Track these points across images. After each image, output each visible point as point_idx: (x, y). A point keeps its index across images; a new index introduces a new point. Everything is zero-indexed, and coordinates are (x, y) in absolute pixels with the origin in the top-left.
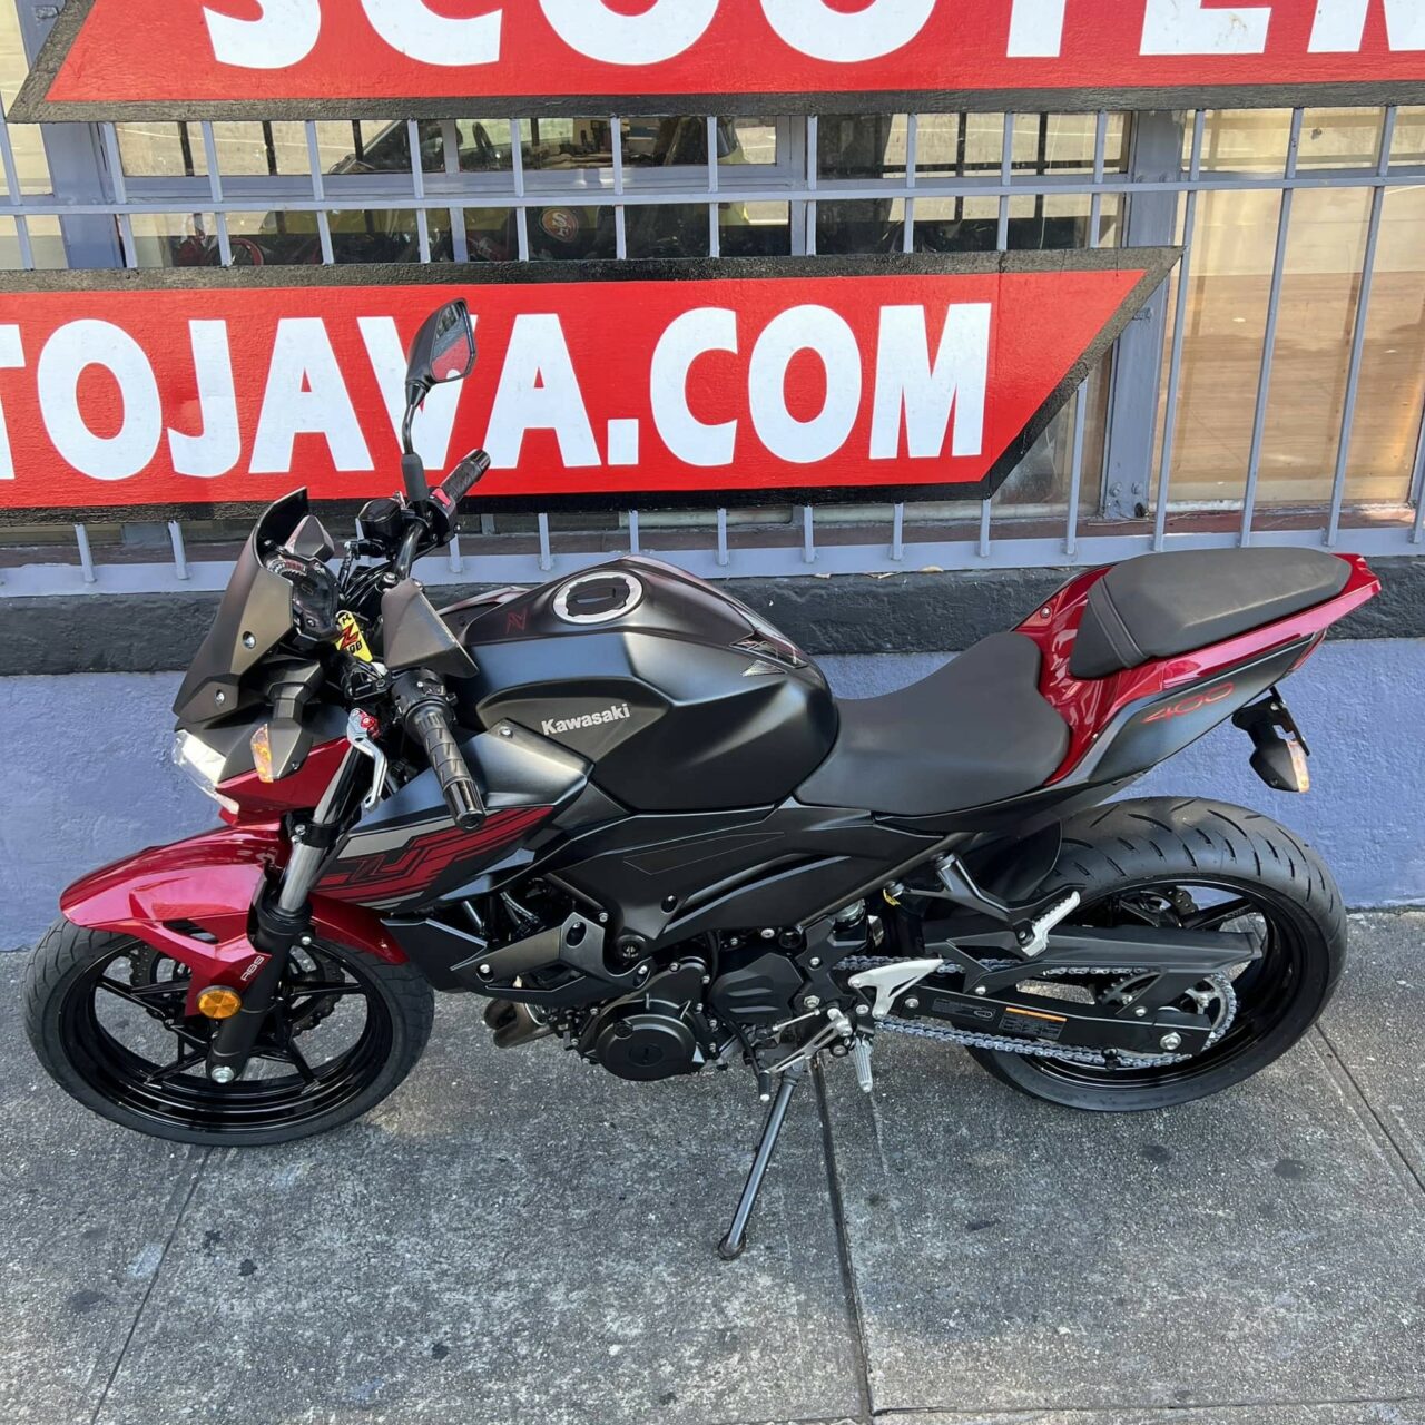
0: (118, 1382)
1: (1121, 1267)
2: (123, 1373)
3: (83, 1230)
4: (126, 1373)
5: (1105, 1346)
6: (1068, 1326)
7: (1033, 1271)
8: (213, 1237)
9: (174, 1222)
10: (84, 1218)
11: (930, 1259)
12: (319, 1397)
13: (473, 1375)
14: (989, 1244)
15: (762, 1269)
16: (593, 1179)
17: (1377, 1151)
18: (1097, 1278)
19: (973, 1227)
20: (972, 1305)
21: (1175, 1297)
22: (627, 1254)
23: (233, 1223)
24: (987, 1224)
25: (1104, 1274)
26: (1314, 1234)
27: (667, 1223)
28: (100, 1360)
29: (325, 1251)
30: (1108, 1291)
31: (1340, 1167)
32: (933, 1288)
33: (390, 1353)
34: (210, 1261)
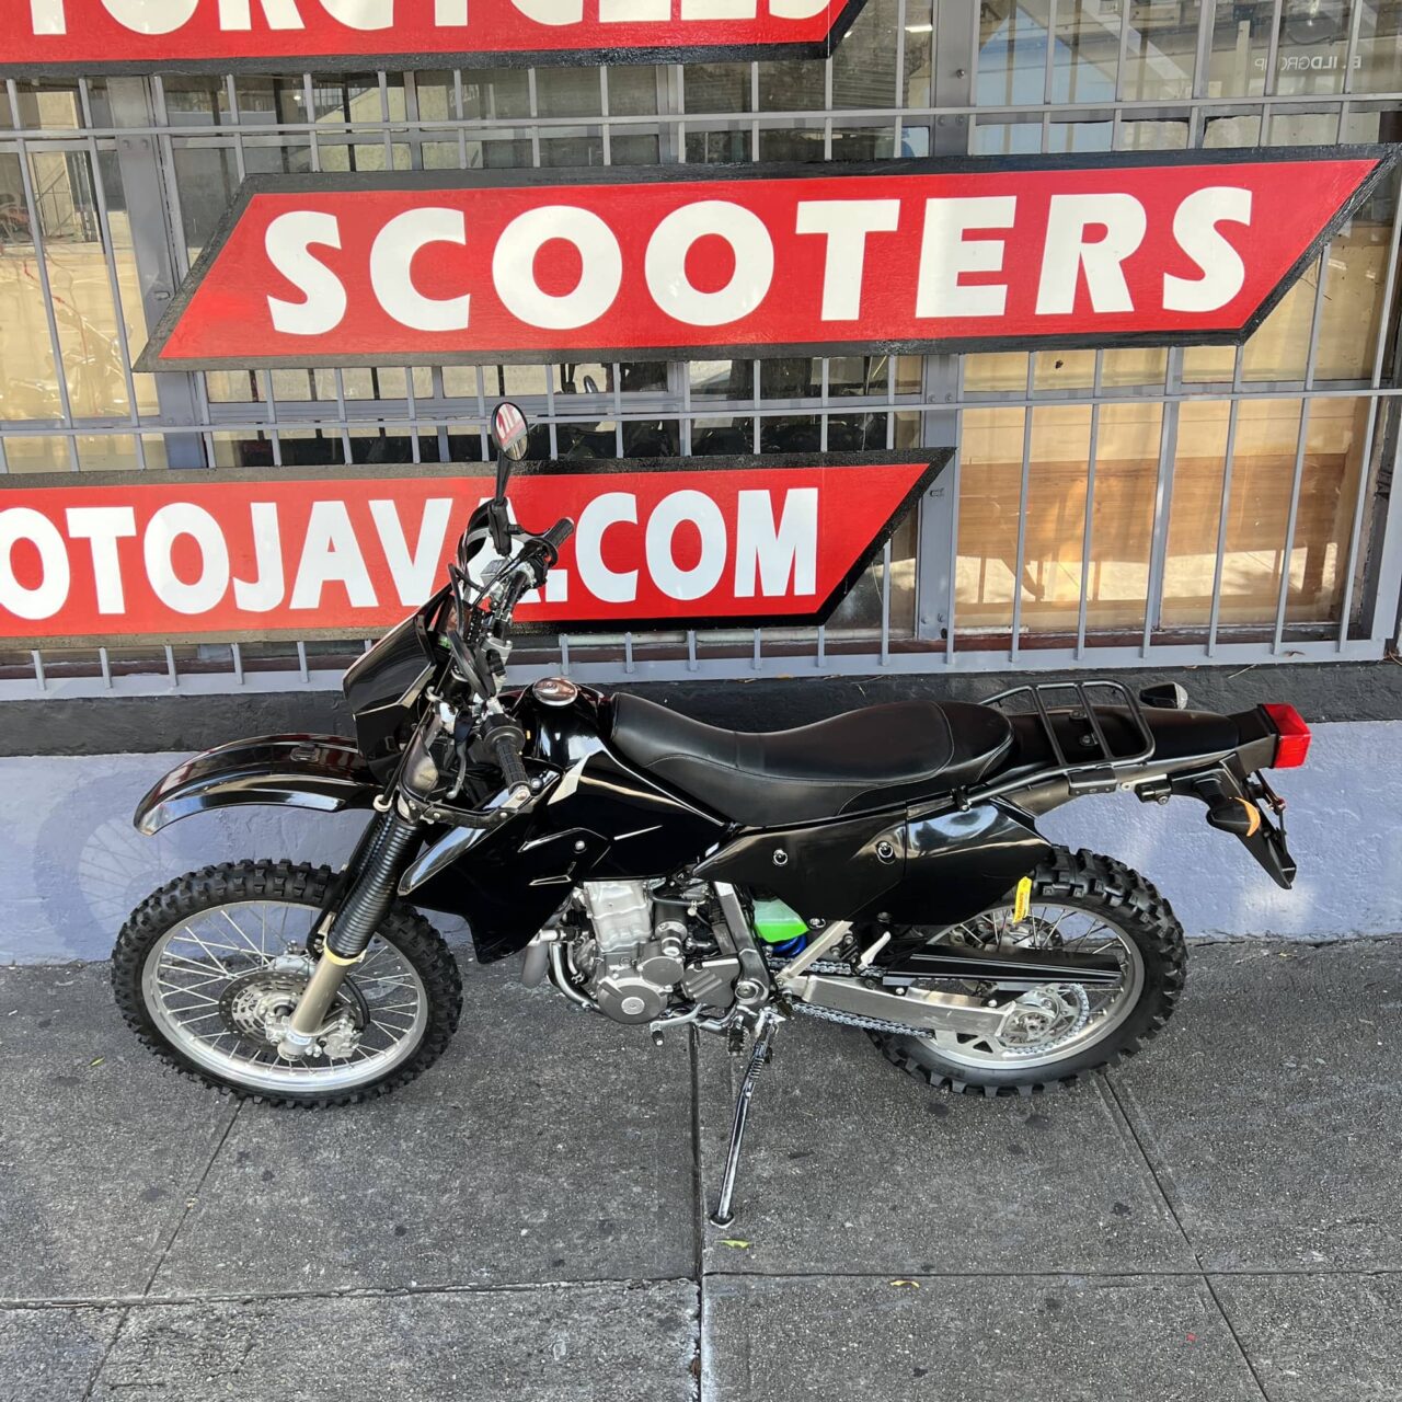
0: (175, 1246)
1: (899, 1185)
2: (178, 1242)
3: (152, 1149)
4: (179, 1241)
5: (878, 1235)
6: (853, 1223)
7: (833, 1186)
8: (243, 1156)
9: (217, 1146)
10: (153, 1142)
11: (758, 1177)
12: (313, 1257)
13: (423, 1248)
14: (802, 1167)
15: (636, 1182)
16: (520, 1121)
17: (1107, 1112)
18: (881, 1192)
19: (793, 1157)
20: (785, 1208)
21: (936, 1206)
22: (538, 1171)
23: (259, 1147)
24: (804, 1155)
25: (884, 1189)
26: (1047, 1166)
27: (570, 1151)
28: (162, 1234)
29: (323, 1166)
30: (885, 1200)
31: (1077, 1121)
32: (758, 1196)
33: (364, 1232)
34: (241, 1170)
